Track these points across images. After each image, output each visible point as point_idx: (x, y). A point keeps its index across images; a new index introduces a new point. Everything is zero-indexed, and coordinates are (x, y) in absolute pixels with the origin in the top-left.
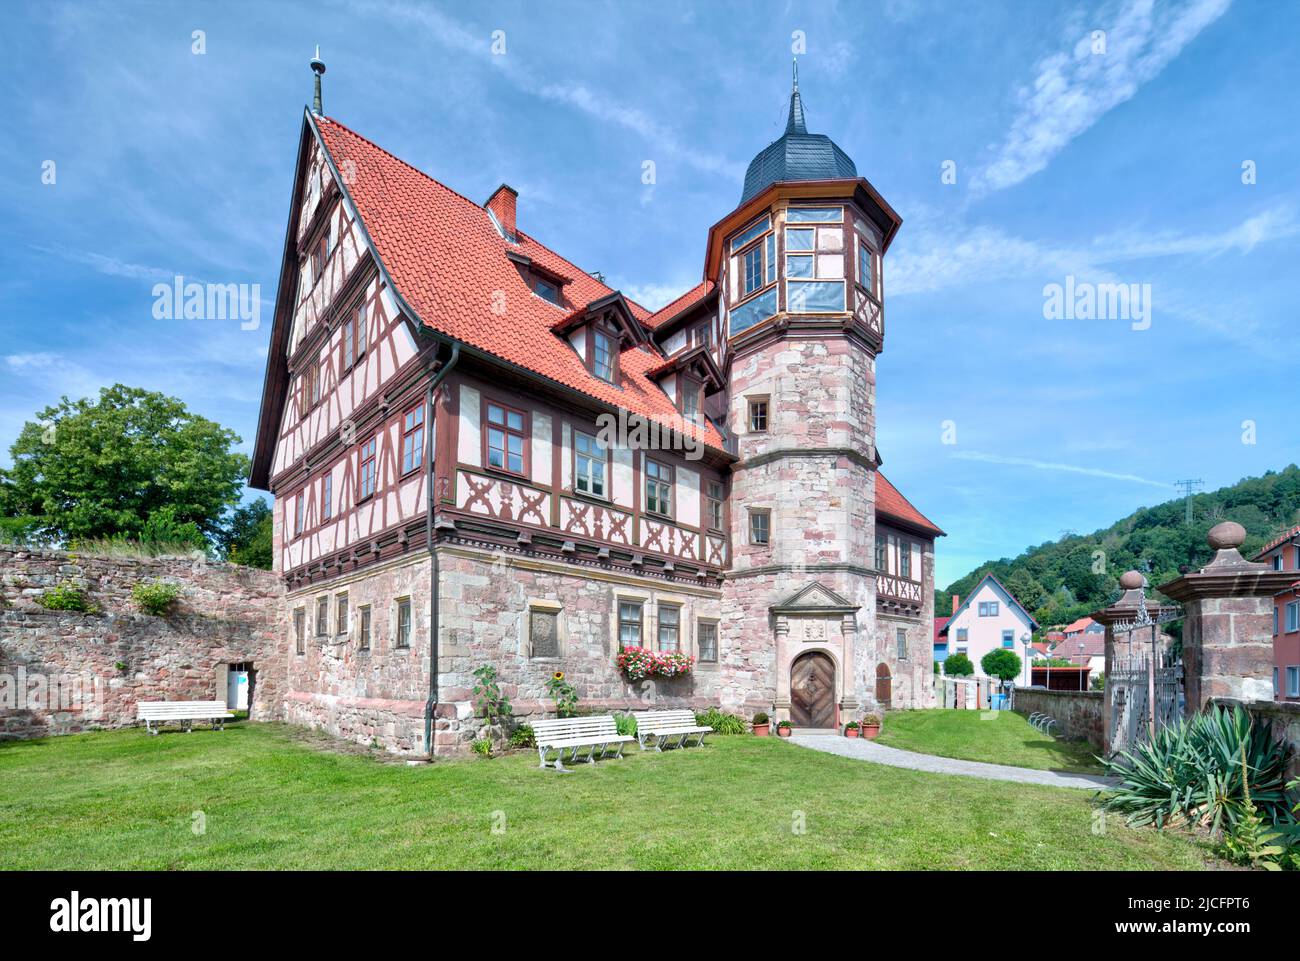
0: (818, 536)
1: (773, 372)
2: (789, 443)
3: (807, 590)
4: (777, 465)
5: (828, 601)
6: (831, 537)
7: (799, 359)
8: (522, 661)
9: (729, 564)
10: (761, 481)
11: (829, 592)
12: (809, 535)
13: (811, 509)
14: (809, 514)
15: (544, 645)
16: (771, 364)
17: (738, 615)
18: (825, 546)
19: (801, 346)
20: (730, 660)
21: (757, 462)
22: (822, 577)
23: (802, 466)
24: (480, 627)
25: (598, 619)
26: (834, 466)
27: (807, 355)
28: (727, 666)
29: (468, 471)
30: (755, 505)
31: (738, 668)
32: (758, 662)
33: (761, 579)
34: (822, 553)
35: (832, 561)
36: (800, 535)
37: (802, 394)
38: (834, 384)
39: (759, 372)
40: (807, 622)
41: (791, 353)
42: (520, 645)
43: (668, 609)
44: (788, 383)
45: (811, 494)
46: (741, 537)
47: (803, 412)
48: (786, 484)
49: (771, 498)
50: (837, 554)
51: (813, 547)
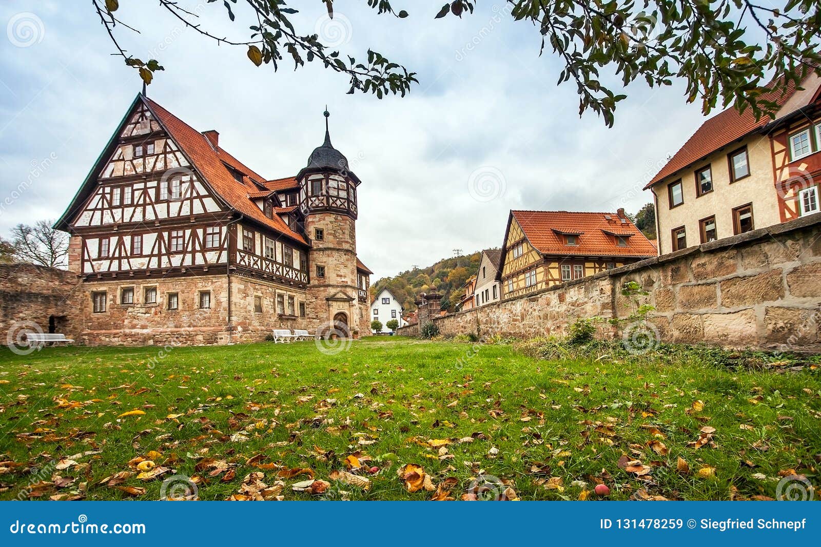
0: (341, 276)
1: (325, 222)
2: (331, 246)
3: (338, 293)
4: (327, 252)
5: (345, 297)
6: (345, 277)
7: (333, 220)
8: (253, 313)
9: (309, 283)
10: (321, 256)
11: (345, 294)
12: (338, 276)
13: (338, 267)
14: (338, 269)
15: (259, 309)
16: (324, 219)
17: (313, 300)
18: (343, 280)
19: (334, 216)
20: (310, 316)
21: (320, 250)
22: (343, 289)
23: (336, 254)
24: (242, 301)
25: (272, 300)
26: (345, 255)
27: (336, 219)
28: (309, 318)
29: (240, 251)
30: (319, 264)
31: (314, 319)
32: (321, 316)
33: (322, 289)
34: (342, 282)
35: (345, 284)
36: (335, 275)
37: (334, 231)
38: (344, 229)
39: (319, 221)
40: (338, 303)
41: (330, 218)
42: (252, 308)
43: (291, 298)
44: (330, 226)
45: (338, 263)
46: (313, 274)
47: (335, 236)
48: (331, 259)
49: (325, 262)
50: (347, 282)
51: (339, 279)
